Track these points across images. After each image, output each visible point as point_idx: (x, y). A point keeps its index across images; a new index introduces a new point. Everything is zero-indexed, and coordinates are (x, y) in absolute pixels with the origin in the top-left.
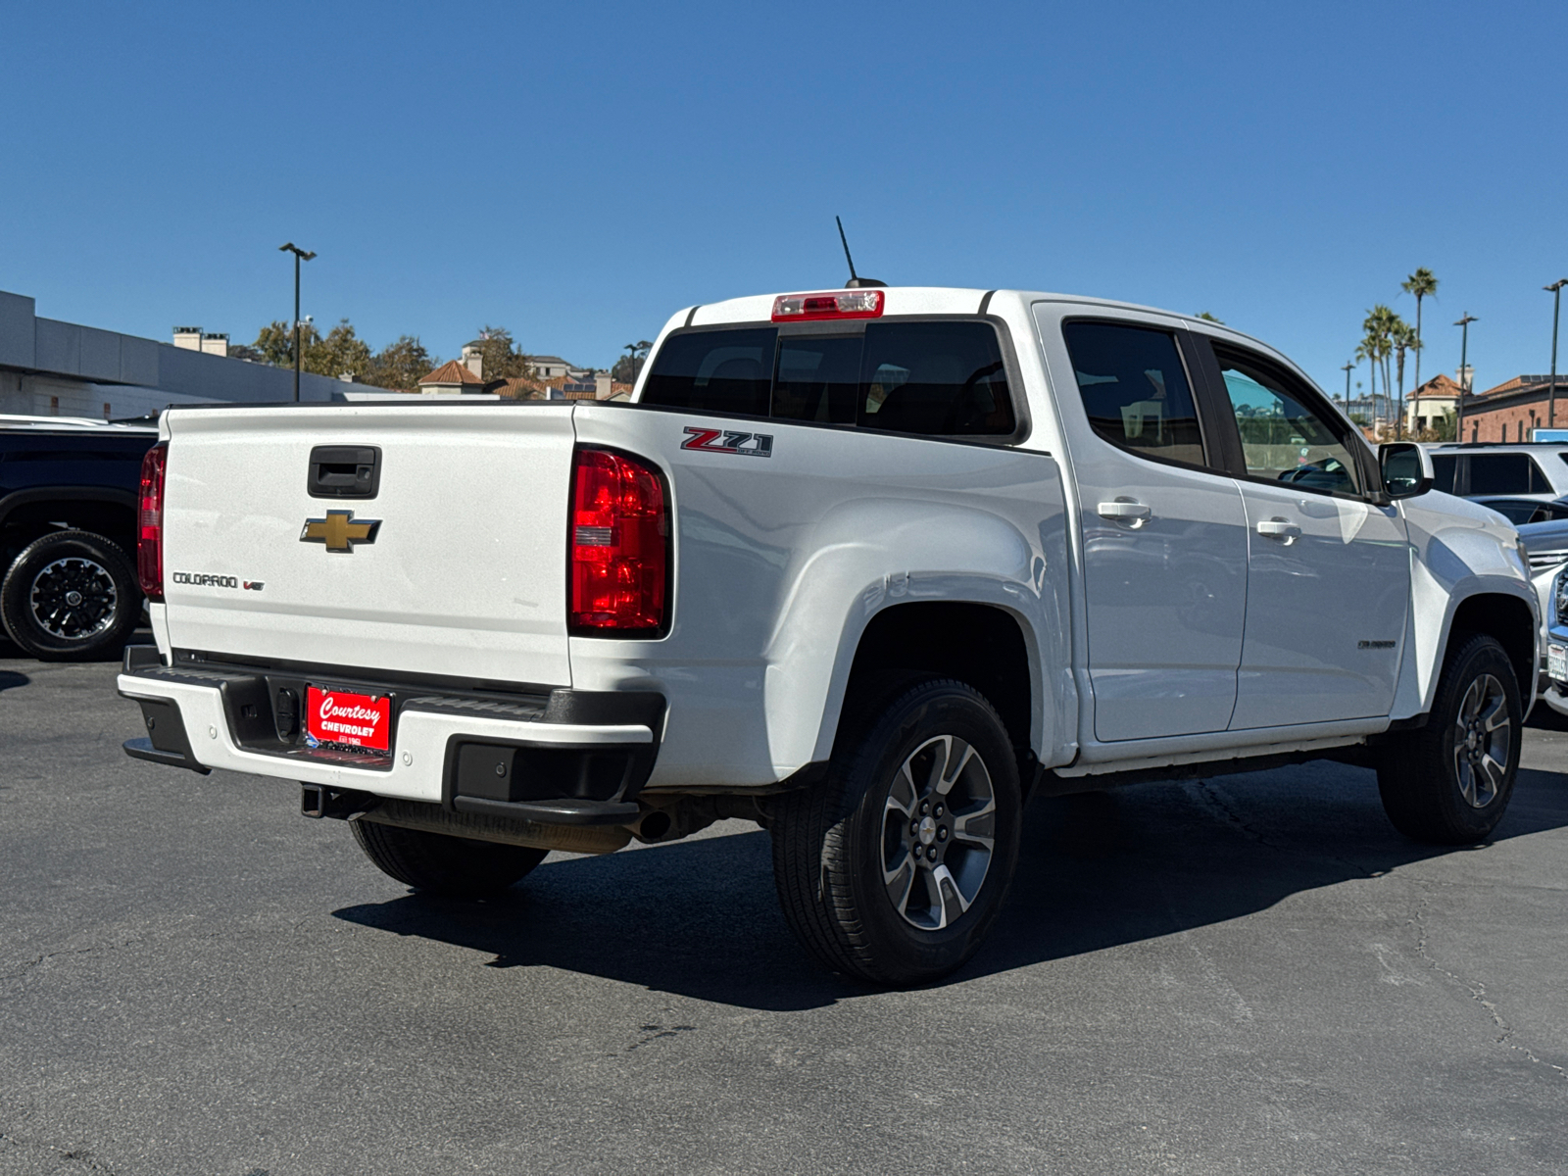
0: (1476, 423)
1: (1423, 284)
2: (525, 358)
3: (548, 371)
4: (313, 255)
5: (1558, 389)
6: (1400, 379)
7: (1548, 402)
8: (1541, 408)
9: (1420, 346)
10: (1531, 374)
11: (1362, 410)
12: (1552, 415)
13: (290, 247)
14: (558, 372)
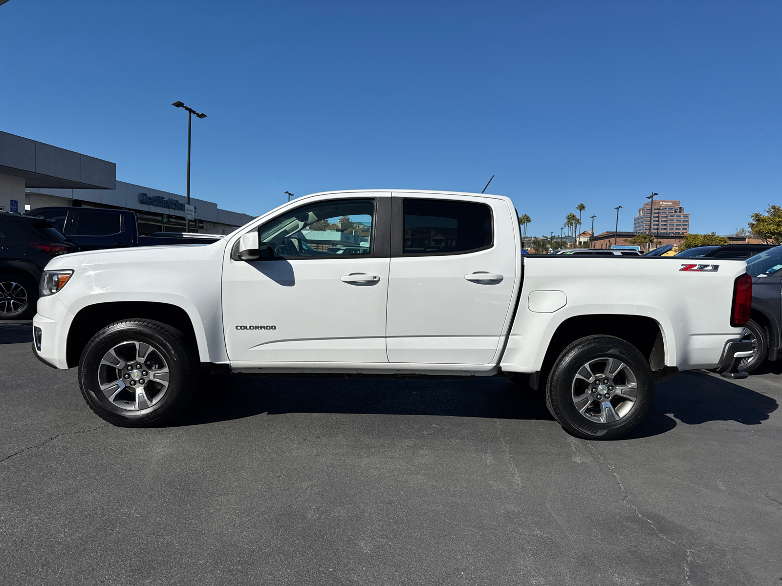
0: (595, 243)
1: (582, 207)
2: (352, 223)
3: (359, 226)
4: (293, 195)
5: (617, 235)
6: (575, 231)
7: (614, 238)
8: (612, 240)
9: (581, 223)
10: (609, 231)
11: (565, 240)
12: (616, 242)
13: (287, 192)
14: (361, 227)
